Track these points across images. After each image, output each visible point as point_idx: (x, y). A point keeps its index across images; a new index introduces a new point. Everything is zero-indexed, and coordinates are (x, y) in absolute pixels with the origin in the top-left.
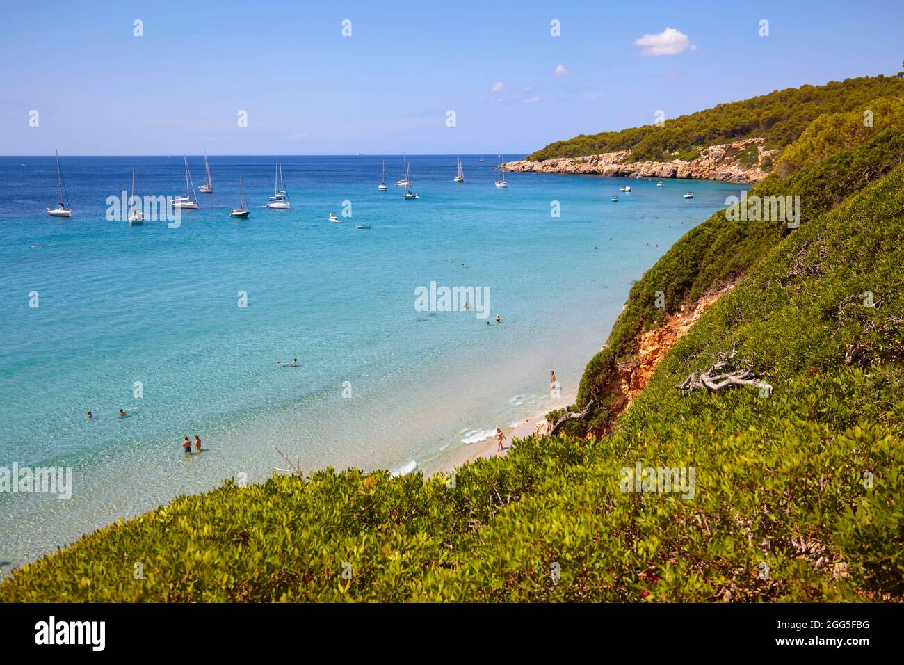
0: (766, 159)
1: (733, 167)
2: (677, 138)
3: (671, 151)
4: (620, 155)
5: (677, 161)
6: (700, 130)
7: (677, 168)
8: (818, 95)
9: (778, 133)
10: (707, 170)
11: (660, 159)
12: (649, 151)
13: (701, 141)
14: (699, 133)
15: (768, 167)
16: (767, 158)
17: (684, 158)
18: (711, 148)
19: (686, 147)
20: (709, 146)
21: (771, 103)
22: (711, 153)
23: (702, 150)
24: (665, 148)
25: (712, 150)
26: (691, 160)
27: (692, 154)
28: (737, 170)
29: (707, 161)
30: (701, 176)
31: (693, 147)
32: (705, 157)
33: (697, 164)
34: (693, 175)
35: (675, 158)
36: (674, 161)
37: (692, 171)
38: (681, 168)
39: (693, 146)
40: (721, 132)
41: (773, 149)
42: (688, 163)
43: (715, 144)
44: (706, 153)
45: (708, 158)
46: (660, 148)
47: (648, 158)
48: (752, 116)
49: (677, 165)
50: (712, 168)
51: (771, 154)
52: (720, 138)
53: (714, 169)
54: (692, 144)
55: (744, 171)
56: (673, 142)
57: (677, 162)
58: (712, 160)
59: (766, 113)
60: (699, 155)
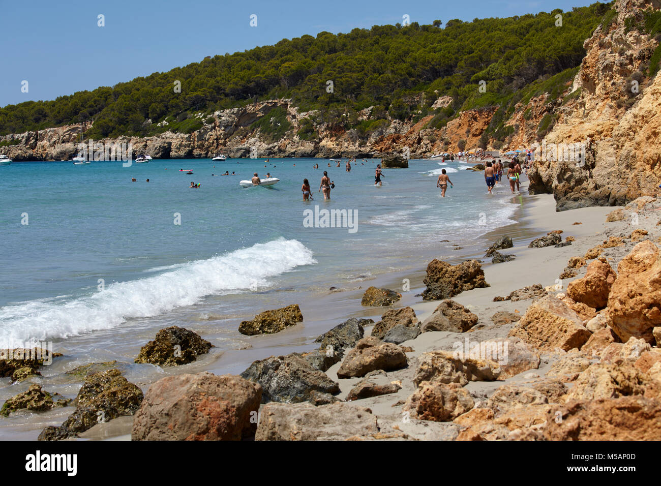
0: (305, 124)
1: (252, 140)
2: (162, 101)
3: (156, 120)
4: (73, 130)
5: (168, 134)
6: (195, 90)
7: (170, 144)
8: (344, 45)
9: (314, 88)
10: (215, 144)
11: (141, 132)
12: (122, 122)
13: (200, 104)
14: (195, 94)
15: (309, 134)
16: (305, 122)
17: (177, 129)
18: (217, 113)
19: (178, 114)
20: (213, 111)
21: (287, 53)
22: (218, 121)
23: (205, 117)
24: (147, 117)
25: (220, 117)
26: (190, 131)
27: (189, 123)
28: (258, 143)
29: (213, 133)
30: (207, 154)
31: (189, 114)
32: (210, 126)
33: (201, 138)
34: (196, 152)
35: (164, 129)
36: (163, 135)
37: (193, 148)
38: (175, 143)
39: (188, 112)
40: (227, 91)
41: (311, 109)
42: (188, 135)
43: (223, 108)
44: (211, 121)
45: (214, 128)
46: (139, 115)
47: (122, 132)
48: (266, 70)
49: (168, 140)
50: (221, 141)
51: (310, 116)
52: (228, 100)
53: (224, 144)
54: (186, 110)
55: (269, 144)
56: (159, 107)
57: (168, 136)
58: (220, 131)
59: (286, 64)
60: (202, 123)
